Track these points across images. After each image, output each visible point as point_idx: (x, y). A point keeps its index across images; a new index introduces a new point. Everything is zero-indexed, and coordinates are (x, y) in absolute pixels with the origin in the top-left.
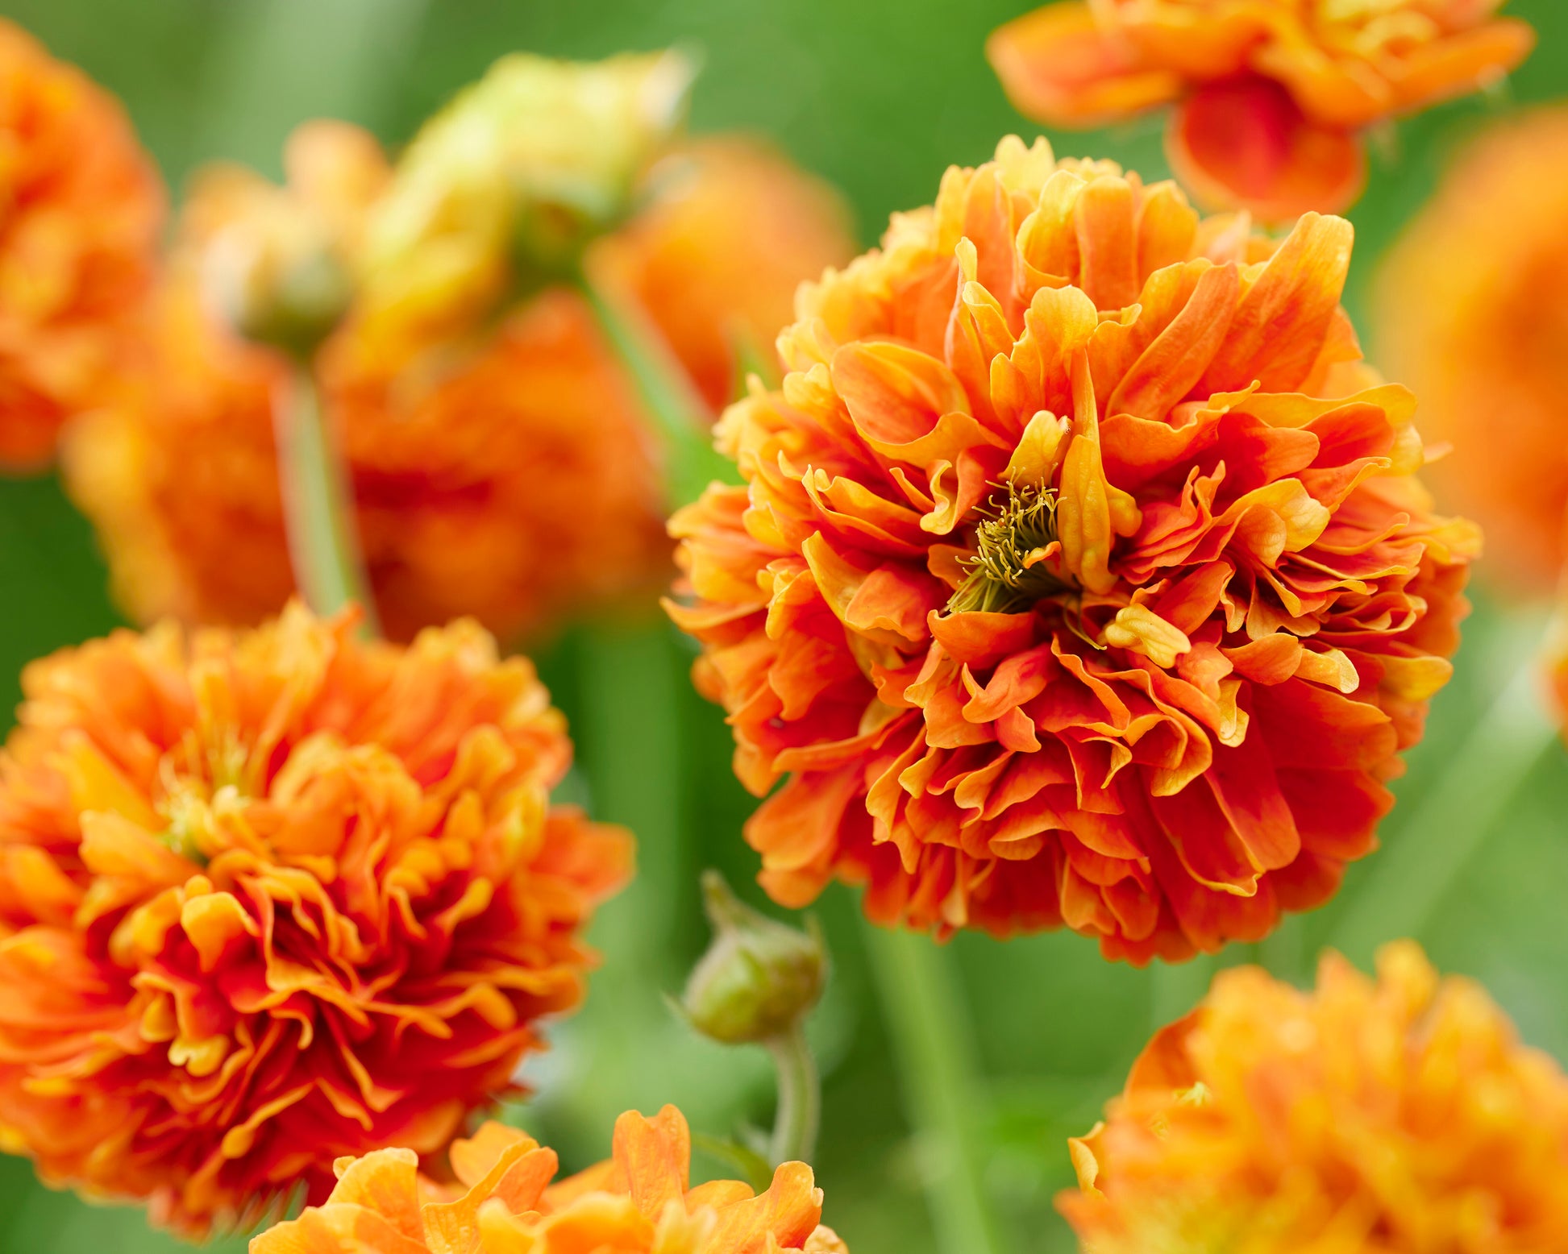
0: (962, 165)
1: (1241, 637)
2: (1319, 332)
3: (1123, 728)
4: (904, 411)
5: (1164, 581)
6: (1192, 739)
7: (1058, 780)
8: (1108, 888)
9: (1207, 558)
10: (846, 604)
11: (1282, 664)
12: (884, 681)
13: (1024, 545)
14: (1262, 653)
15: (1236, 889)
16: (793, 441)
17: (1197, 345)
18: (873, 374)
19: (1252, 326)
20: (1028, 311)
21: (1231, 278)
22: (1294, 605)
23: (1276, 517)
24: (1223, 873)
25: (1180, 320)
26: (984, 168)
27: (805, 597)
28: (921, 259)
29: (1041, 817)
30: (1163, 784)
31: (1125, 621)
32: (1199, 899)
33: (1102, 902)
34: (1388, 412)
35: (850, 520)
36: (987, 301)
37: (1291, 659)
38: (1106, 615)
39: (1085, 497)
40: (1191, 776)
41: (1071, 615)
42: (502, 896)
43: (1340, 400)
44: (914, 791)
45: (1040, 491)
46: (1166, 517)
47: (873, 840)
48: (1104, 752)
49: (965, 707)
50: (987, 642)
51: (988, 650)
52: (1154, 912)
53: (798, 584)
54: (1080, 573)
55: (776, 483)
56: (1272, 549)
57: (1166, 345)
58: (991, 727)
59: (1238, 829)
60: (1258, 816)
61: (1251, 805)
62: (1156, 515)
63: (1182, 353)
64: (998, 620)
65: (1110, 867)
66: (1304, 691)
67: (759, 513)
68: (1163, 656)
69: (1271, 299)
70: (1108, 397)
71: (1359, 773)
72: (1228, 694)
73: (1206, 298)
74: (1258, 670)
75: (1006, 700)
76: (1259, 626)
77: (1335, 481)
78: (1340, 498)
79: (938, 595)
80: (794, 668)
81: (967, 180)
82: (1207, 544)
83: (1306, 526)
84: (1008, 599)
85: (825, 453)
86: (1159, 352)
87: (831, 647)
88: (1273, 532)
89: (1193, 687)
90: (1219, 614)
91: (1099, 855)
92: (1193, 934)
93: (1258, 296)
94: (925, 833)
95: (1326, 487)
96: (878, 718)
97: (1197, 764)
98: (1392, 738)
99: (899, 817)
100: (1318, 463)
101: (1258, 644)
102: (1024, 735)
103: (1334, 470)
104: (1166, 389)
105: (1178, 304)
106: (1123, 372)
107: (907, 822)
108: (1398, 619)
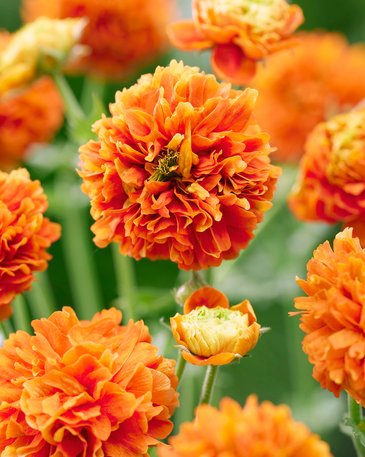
0: (161, 66)
1: (222, 194)
2: (247, 117)
3: (191, 214)
4: (142, 127)
5: (204, 178)
6: (208, 218)
7: (173, 224)
8: (182, 252)
9: (215, 173)
10: (124, 176)
11: (231, 201)
12: (131, 196)
13: (170, 166)
14: (227, 198)
15: (214, 255)
16: (112, 132)
17: (217, 119)
18: (134, 118)
19: (231, 115)
20: (176, 107)
21: (227, 102)
22: (236, 186)
23: (233, 165)
24: (211, 251)
25: (213, 112)
26: (167, 67)
27: (113, 173)
28: (148, 88)
29: (168, 233)
30: (199, 229)
31: (193, 187)
32: (204, 256)
33: (180, 255)
34: (263, 139)
35: (127, 155)
36: (166, 103)
37: (234, 200)
38: (188, 184)
39: (186, 155)
40: (207, 228)
41: (179, 182)
42: (30, 241)
43: (251, 136)
44: (136, 224)
45: (175, 152)
46: (205, 161)
47: (125, 235)
48: (185, 219)
49: (152, 206)
50: (158, 189)
51: (158, 190)
52: (193, 258)
53: (112, 170)
54: (183, 173)
55: (108, 143)
56: (232, 173)
57: (210, 118)
58: (157, 210)
59: (216, 240)
60: (221, 237)
61: (219, 234)
62: (203, 160)
63: (213, 120)
64: (161, 183)
65: (183, 247)
66: (236, 208)
67: (103, 150)
68: (202, 197)
69: (236, 108)
70: (194, 129)
71: (247, 229)
72: (217, 207)
73: (220, 107)
74: (225, 202)
75: (162, 204)
76: (226, 191)
77: (248, 156)
78: (250, 160)
79: (147, 176)
80: (108, 190)
81: (162, 70)
82: (216, 170)
83: (241, 167)
84: (164, 178)
85: (120, 136)
86: (207, 120)
87: (118, 185)
88: (232, 168)
89: (209, 205)
90: (217, 187)
91: (181, 244)
92: (201, 265)
93: (233, 107)
94: (138, 235)
95: (246, 157)
96: (128, 204)
97: (208, 224)
98: (256, 220)
99: (132, 230)
100: (245, 151)
101: (226, 196)
102: (166, 213)
103: (248, 153)
104: (208, 129)
105: (213, 108)
106: (198, 124)
107: (134, 231)
108: (261, 191)
